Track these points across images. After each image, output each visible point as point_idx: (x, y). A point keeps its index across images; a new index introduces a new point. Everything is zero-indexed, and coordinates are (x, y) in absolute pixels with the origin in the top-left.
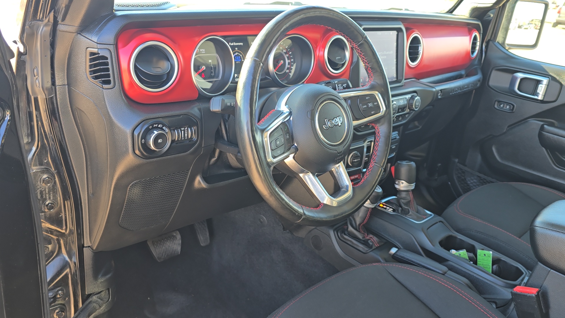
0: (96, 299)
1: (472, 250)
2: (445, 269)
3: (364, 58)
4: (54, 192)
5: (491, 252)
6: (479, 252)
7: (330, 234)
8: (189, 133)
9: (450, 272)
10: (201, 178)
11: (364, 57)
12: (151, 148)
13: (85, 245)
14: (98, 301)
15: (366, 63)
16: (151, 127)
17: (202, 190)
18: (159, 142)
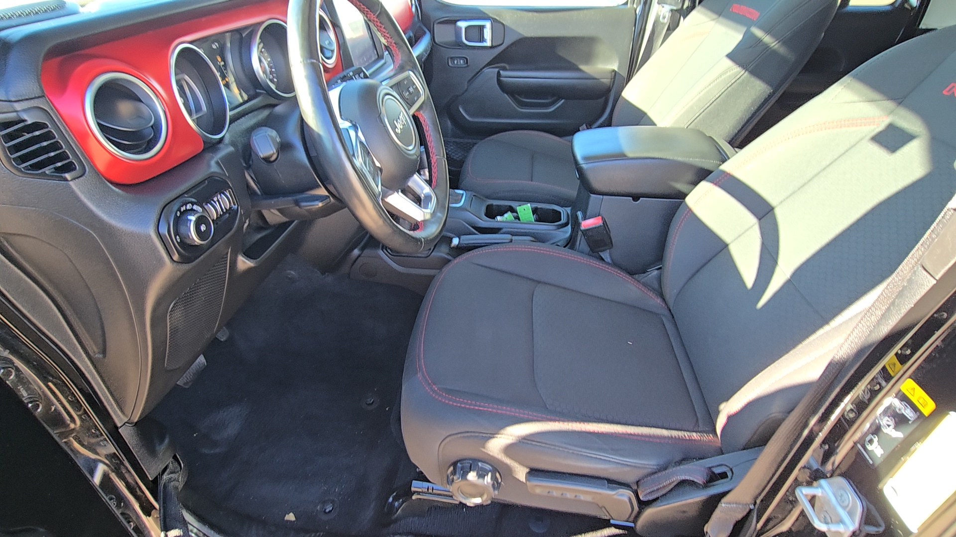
0: (168, 476)
1: (513, 210)
2: (509, 236)
3: (385, 32)
4: (23, 384)
5: (529, 205)
6: (518, 209)
7: (379, 255)
8: (223, 202)
9: (514, 238)
10: (243, 257)
11: (384, 30)
12: (196, 244)
13: (119, 425)
14: (171, 477)
15: (388, 38)
16: (178, 214)
17: (249, 270)
18: (203, 230)
